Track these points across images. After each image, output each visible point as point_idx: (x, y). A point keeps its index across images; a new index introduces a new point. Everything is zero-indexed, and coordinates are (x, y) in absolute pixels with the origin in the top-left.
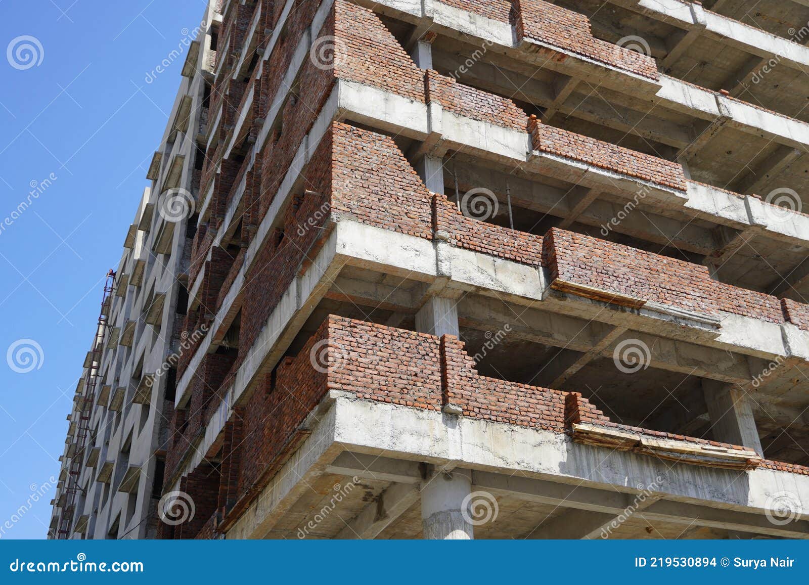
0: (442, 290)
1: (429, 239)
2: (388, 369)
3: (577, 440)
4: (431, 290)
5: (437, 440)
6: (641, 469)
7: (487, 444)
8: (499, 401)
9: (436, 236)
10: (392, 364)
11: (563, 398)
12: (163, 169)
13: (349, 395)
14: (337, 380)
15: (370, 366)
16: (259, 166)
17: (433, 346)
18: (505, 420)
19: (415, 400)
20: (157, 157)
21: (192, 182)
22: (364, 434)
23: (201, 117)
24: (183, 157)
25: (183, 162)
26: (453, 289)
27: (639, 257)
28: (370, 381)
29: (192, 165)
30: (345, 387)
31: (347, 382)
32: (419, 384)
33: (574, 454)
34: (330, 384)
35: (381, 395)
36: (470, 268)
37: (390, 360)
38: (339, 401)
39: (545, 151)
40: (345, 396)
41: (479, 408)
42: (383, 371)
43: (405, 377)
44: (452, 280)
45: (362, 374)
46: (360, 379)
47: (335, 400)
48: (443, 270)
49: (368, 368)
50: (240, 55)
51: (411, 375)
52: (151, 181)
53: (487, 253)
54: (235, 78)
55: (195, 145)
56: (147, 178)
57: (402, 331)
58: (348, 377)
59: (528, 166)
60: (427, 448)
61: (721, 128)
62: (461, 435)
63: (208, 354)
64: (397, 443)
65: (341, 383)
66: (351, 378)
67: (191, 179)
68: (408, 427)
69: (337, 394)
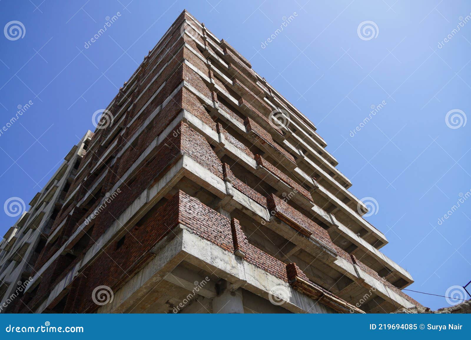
0: (226, 205)
1: (222, 179)
2: (208, 225)
3: (295, 287)
4: (220, 203)
5: (233, 267)
6: (322, 310)
7: (256, 277)
8: (259, 258)
9: (225, 179)
10: (210, 223)
11: (285, 266)
12: (40, 199)
13: (189, 229)
14: (184, 220)
15: (199, 220)
16: (118, 162)
17: (228, 223)
18: (262, 268)
19: (221, 244)
20: (38, 195)
21: (60, 196)
22: (197, 251)
23: (72, 172)
24: (58, 187)
25: (56, 189)
26: (231, 205)
27: (304, 218)
28: (200, 227)
29: (62, 189)
30: (187, 225)
31: (189, 223)
32: (223, 237)
33: (294, 294)
34: (180, 221)
35: (206, 236)
36: (240, 197)
37: (209, 221)
38: (185, 231)
39: (264, 167)
40: (188, 230)
41: (251, 259)
42: (206, 225)
43: (216, 231)
44: (233, 199)
45: (195, 222)
46: (194, 224)
47: (182, 230)
48: (230, 192)
49: (199, 221)
50: (106, 137)
51: (218, 231)
52: (31, 206)
53: (246, 195)
54: (102, 145)
55: (66, 181)
56: (29, 204)
57: (213, 210)
58: (189, 221)
59: (256, 172)
60: (229, 270)
61: (314, 191)
62: (244, 269)
63: (61, 255)
64: (214, 262)
65: (185, 222)
66: (190, 222)
67: (60, 194)
68: (219, 256)
69: (183, 227)
